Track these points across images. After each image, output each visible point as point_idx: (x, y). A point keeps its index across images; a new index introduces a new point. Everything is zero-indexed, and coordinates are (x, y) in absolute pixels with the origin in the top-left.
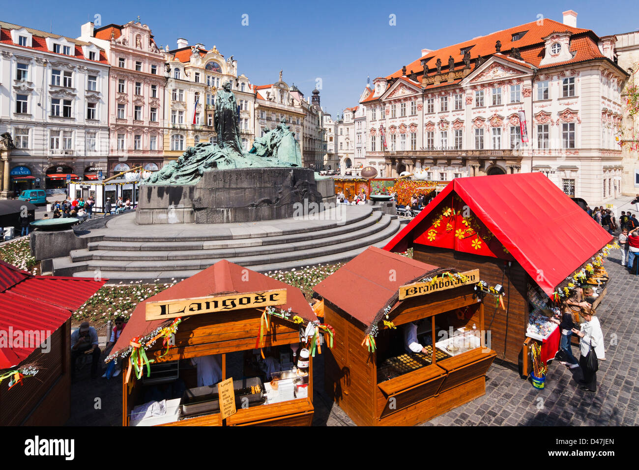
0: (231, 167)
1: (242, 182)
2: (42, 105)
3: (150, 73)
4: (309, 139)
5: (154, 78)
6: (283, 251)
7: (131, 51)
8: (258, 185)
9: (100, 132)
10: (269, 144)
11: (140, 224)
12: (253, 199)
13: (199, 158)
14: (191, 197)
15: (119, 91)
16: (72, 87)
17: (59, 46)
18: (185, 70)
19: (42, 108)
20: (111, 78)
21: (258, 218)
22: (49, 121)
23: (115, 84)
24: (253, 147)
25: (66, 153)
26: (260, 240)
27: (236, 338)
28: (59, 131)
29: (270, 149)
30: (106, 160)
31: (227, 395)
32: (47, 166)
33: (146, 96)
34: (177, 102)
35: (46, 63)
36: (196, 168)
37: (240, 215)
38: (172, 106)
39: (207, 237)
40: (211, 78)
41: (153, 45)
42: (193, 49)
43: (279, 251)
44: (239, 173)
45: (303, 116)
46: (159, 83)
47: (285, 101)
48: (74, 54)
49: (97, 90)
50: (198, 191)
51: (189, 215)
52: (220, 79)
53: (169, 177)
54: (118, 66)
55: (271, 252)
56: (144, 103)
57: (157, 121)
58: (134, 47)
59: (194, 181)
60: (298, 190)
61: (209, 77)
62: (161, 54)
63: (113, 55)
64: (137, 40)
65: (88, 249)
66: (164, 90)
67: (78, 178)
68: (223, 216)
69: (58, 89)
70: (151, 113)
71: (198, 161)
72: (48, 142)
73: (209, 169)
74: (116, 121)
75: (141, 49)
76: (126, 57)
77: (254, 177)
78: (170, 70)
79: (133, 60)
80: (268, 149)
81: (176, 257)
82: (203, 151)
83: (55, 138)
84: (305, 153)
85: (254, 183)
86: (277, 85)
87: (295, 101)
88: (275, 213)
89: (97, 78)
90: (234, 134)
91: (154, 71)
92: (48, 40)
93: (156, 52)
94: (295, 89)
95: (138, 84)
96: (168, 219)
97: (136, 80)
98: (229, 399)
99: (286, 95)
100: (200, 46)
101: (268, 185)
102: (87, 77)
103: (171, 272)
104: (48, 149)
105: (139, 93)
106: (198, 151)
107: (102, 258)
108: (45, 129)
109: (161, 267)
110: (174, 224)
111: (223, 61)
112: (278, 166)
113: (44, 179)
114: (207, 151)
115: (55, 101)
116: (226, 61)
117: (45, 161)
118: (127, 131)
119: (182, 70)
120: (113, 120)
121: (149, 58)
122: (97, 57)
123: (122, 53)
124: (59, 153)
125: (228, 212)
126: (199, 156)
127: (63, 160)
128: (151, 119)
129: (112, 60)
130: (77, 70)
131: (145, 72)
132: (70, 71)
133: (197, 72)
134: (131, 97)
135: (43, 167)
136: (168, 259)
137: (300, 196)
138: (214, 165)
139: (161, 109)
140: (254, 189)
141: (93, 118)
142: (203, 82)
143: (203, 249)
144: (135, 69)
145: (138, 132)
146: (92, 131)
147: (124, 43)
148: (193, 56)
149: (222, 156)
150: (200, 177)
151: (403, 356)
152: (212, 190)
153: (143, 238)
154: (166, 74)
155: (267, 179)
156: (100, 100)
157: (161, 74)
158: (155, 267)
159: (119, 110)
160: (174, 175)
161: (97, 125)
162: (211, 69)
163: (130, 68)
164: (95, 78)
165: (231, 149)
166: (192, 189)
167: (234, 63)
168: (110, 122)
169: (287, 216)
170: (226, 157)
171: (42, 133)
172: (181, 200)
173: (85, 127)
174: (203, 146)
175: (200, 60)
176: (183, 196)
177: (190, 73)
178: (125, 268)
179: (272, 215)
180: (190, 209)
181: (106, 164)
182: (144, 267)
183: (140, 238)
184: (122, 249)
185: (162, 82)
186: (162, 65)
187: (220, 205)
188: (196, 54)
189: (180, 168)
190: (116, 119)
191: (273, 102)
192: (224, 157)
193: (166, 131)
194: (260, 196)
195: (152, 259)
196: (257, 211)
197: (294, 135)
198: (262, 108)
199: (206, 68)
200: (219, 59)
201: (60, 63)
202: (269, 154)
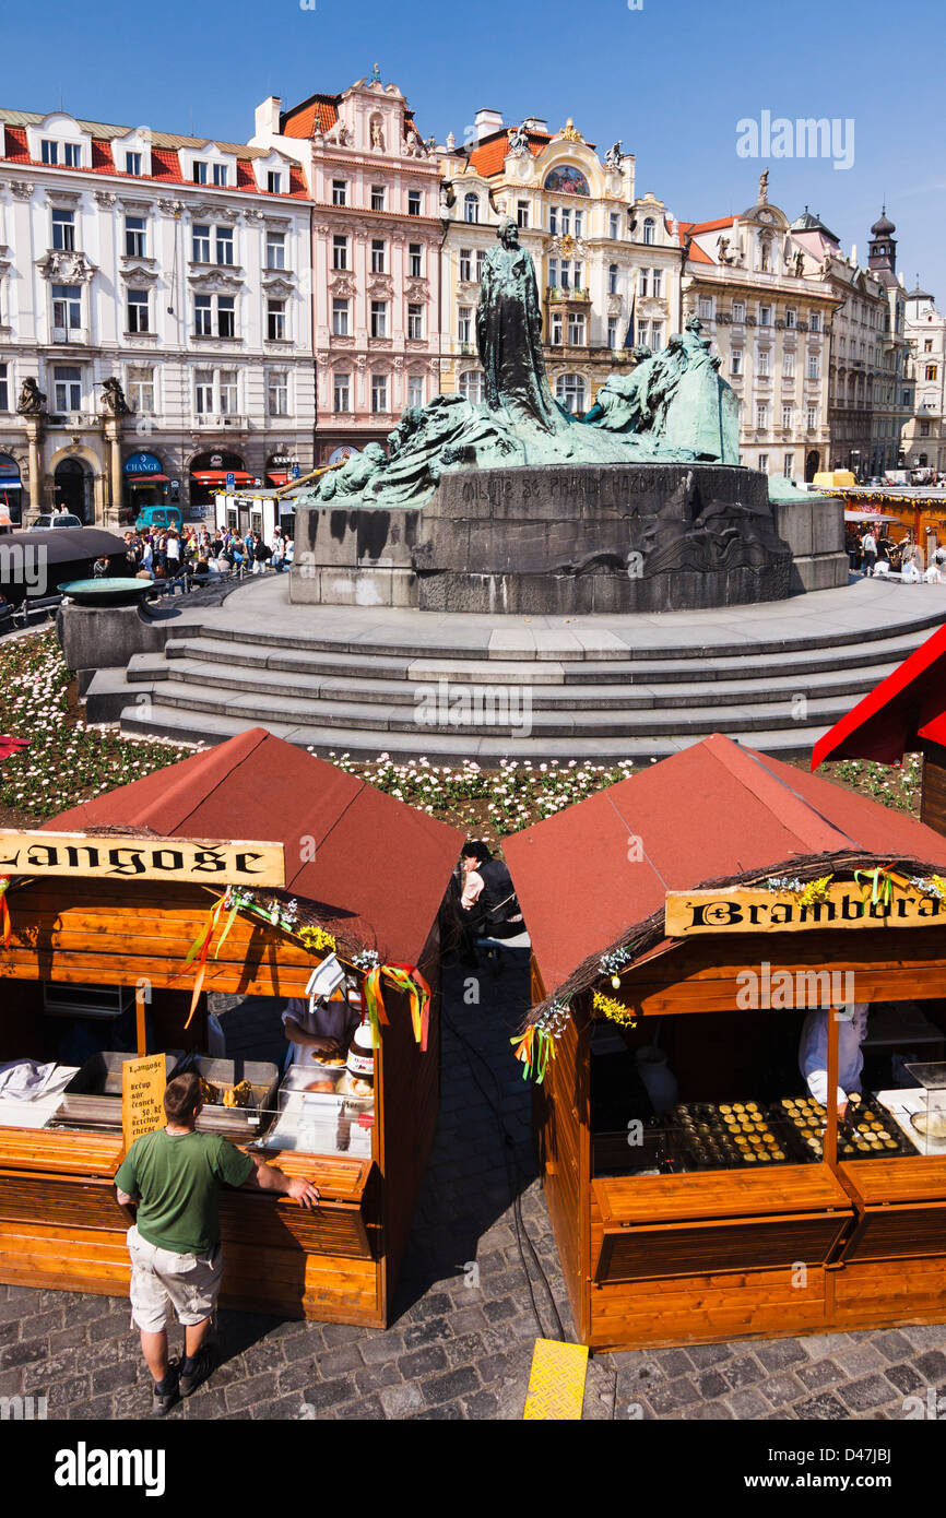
0: (513, 461)
1: (540, 504)
2: (175, 312)
3: (406, 212)
4: (850, 374)
5: (415, 224)
6: (618, 705)
7: (359, 160)
8: (585, 515)
9: (296, 370)
10: (643, 395)
11: (293, 603)
12: (570, 553)
13: (432, 436)
14: (410, 540)
15: (336, 266)
16: (235, 264)
17: (204, 165)
18: (491, 196)
19: (177, 318)
20: (316, 235)
21: (582, 607)
22: (191, 347)
23: (325, 248)
24: (597, 404)
25: (227, 423)
26: (559, 669)
27: (167, 953)
28: (212, 372)
29: (645, 410)
30: (310, 439)
31: (146, 1098)
32: (191, 453)
33: (397, 276)
34: (472, 285)
35: (179, 210)
36: (424, 464)
37: (532, 594)
38: (459, 296)
39: (423, 650)
40: (560, 211)
41: (411, 136)
42: (511, 136)
43: (608, 706)
44: (531, 480)
45: (833, 306)
46: (428, 239)
47: (775, 262)
48: (235, 184)
49: (286, 268)
50: (428, 523)
51: (405, 586)
52: (584, 214)
53: (360, 486)
54: (330, 202)
55: (583, 706)
56: (392, 293)
57: (423, 337)
58: (367, 150)
59: (419, 498)
60: (707, 530)
61: (554, 210)
62: (432, 160)
63: (320, 175)
64: (372, 130)
65: (162, 655)
66: (440, 254)
67: (253, 480)
68: (487, 594)
69: (205, 272)
70: (410, 318)
71: (430, 445)
72: (192, 397)
73: (456, 467)
74: (331, 343)
75: (384, 150)
76: (349, 176)
77: (574, 492)
78: (454, 199)
79: (365, 183)
80: (640, 409)
81: (338, 692)
82: (442, 417)
83: (204, 386)
84: (835, 415)
85: (574, 507)
86: (752, 218)
87: (806, 260)
88: (632, 594)
89: (287, 237)
90: (528, 369)
91: (414, 207)
92: (182, 153)
93: (419, 155)
94: (814, 225)
95: (378, 245)
96: (354, 593)
97: (373, 236)
98: (151, 1107)
99: (778, 245)
100: (529, 124)
101: (616, 515)
102: (264, 236)
103: (319, 730)
104: (192, 414)
105: (381, 269)
106: (431, 417)
107: (186, 678)
108: (185, 367)
109: (299, 715)
110: (370, 606)
111: (592, 161)
112: (653, 459)
113: (187, 483)
114: (451, 419)
115: (202, 300)
116: (601, 159)
117: (187, 440)
118: (356, 366)
119: (483, 196)
120: (322, 342)
121: (403, 174)
122: (284, 186)
123: (339, 168)
124: (212, 422)
125: (498, 583)
126: (432, 431)
127: (221, 439)
128: (410, 335)
129: (319, 188)
130: (243, 221)
131: (394, 212)
132: (228, 224)
133: (523, 198)
134: (362, 281)
135: (184, 456)
136: (321, 696)
137: (714, 549)
138: (468, 455)
139: (433, 305)
140: (575, 523)
141: (280, 336)
142: (539, 226)
143: (407, 680)
144: (369, 207)
145: (379, 366)
146: (278, 368)
147: (343, 142)
148: (512, 154)
149: (491, 432)
150: (432, 489)
151: (739, 1108)
152: (462, 525)
153: (278, 639)
154: (444, 213)
155: (613, 497)
156: (293, 292)
157: (433, 214)
158: (286, 714)
159: (335, 314)
160: (372, 482)
161: (288, 352)
162: (558, 187)
163: (359, 205)
164: (280, 237)
165: (521, 410)
166: (412, 519)
167: (626, 165)
168: (317, 346)
169: (669, 604)
170: (501, 434)
171: (178, 376)
172: (386, 548)
173: (265, 359)
174: (445, 405)
175: (531, 164)
176: (389, 536)
177: (505, 204)
178: (224, 707)
179: (625, 598)
180: (409, 572)
181: (311, 449)
182: (263, 711)
183: (272, 638)
184: (229, 661)
185: (434, 234)
186: (435, 187)
187: (480, 565)
188: (521, 149)
189: (388, 463)
190: (331, 337)
191: (738, 267)
192: (496, 433)
193: (445, 363)
194: (591, 546)
195: (285, 692)
196: (580, 587)
197: (715, 365)
198: (702, 288)
199: (547, 186)
200: (582, 157)
201: (207, 209)
202: (639, 423)
